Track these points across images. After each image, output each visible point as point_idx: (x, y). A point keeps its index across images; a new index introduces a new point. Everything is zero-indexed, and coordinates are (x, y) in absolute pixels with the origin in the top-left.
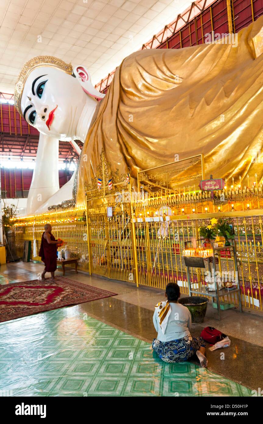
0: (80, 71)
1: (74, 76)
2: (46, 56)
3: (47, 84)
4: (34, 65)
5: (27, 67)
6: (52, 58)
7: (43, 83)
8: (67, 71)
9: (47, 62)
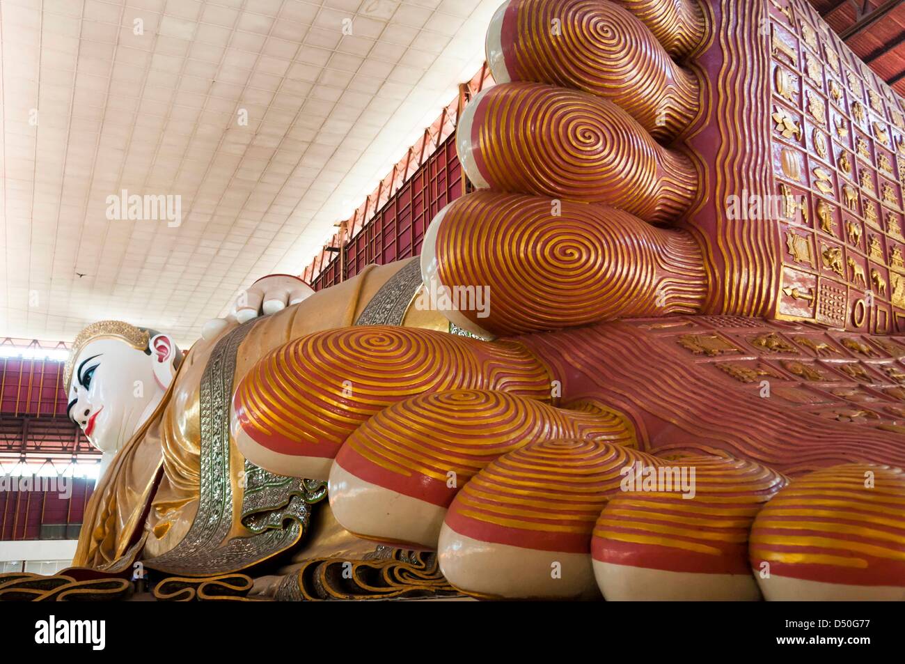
0: (160, 343)
1: (148, 352)
2: (112, 321)
3: (97, 370)
4: (90, 336)
5: (80, 338)
6: (119, 324)
7: (92, 369)
8: (136, 345)
9: (110, 332)
